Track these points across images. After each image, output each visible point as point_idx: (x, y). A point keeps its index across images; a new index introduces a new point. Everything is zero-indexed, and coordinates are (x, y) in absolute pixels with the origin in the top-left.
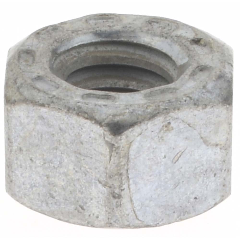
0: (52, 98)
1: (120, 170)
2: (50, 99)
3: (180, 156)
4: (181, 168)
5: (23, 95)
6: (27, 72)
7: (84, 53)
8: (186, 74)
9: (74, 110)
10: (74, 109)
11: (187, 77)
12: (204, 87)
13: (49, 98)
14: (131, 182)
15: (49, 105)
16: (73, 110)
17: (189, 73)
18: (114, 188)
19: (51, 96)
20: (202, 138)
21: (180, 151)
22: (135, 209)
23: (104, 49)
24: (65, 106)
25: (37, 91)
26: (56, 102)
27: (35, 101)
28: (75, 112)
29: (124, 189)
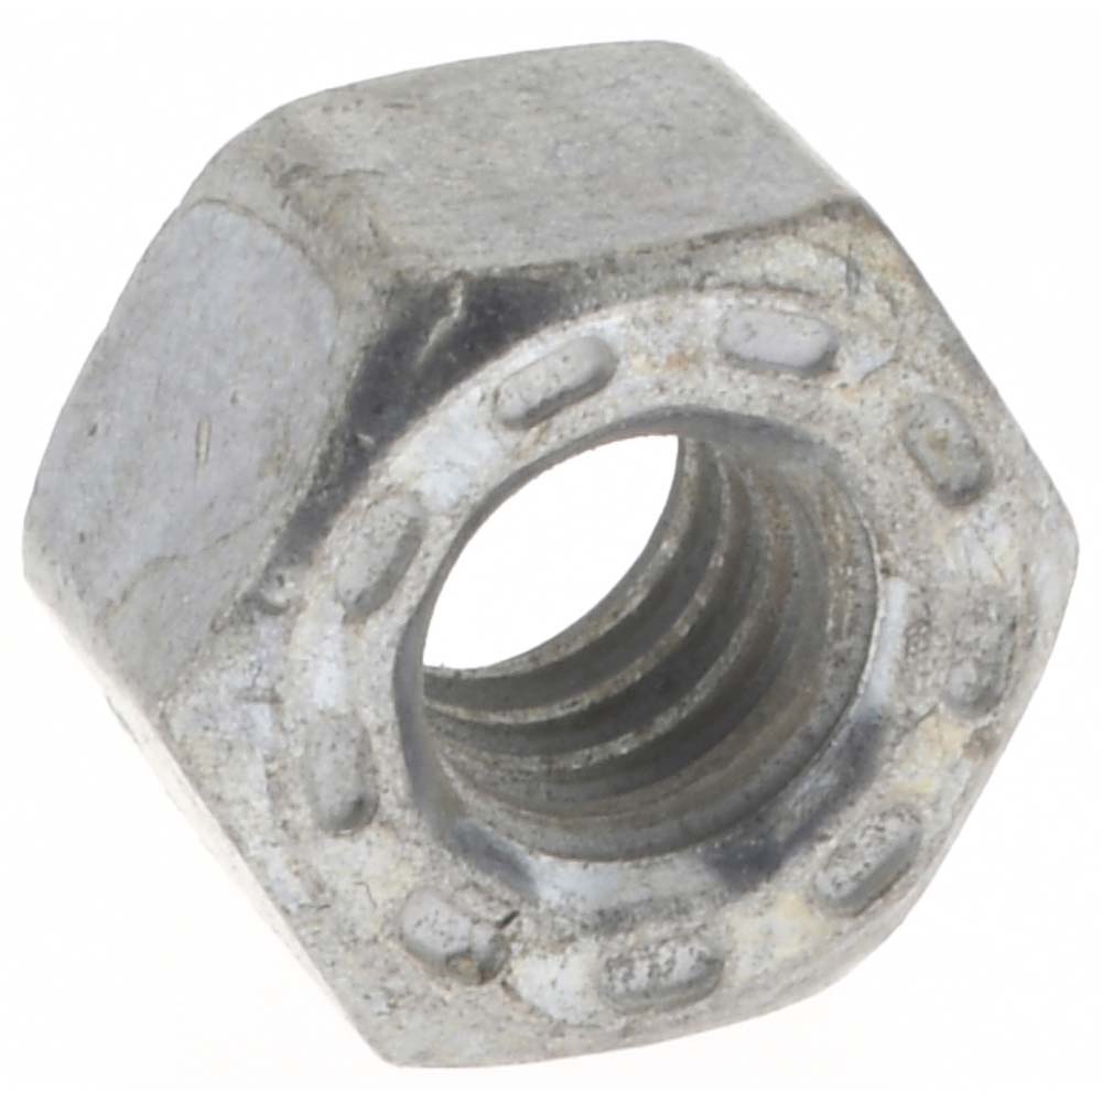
0: (703, 278)
1: (326, 230)
2: (705, 268)
3: (198, 455)
4: (176, 437)
5: (816, 246)
6: (883, 366)
7: (827, 681)
8: (381, 731)
9: (591, 273)
10: (593, 277)
11: (369, 717)
12: (275, 700)
13: (710, 274)
14: (278, 243)
15: (692, 246)
16: (595, 271)
17: (376, 742)
18: (313, 184)
19: (709, 281)
20: (174, 558)
21: (206, 460)
22: (223, 209)
23: (780, 755)
24: (632, 271)
25: (771, 279)
26: (673, 267)
27: (754, 238)
28: (584, 266)
29: (283, 206)
